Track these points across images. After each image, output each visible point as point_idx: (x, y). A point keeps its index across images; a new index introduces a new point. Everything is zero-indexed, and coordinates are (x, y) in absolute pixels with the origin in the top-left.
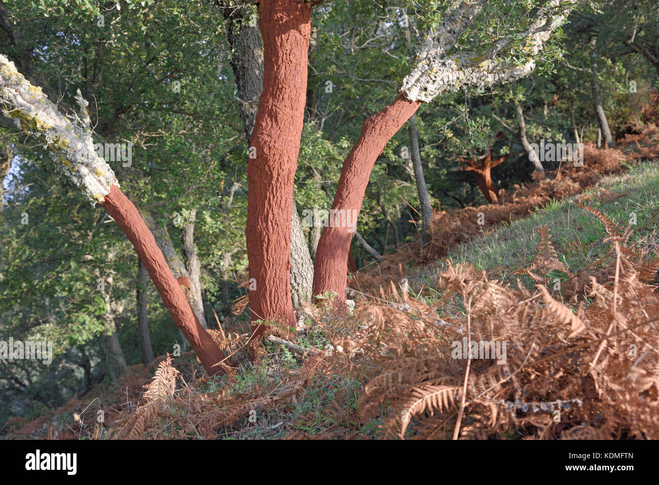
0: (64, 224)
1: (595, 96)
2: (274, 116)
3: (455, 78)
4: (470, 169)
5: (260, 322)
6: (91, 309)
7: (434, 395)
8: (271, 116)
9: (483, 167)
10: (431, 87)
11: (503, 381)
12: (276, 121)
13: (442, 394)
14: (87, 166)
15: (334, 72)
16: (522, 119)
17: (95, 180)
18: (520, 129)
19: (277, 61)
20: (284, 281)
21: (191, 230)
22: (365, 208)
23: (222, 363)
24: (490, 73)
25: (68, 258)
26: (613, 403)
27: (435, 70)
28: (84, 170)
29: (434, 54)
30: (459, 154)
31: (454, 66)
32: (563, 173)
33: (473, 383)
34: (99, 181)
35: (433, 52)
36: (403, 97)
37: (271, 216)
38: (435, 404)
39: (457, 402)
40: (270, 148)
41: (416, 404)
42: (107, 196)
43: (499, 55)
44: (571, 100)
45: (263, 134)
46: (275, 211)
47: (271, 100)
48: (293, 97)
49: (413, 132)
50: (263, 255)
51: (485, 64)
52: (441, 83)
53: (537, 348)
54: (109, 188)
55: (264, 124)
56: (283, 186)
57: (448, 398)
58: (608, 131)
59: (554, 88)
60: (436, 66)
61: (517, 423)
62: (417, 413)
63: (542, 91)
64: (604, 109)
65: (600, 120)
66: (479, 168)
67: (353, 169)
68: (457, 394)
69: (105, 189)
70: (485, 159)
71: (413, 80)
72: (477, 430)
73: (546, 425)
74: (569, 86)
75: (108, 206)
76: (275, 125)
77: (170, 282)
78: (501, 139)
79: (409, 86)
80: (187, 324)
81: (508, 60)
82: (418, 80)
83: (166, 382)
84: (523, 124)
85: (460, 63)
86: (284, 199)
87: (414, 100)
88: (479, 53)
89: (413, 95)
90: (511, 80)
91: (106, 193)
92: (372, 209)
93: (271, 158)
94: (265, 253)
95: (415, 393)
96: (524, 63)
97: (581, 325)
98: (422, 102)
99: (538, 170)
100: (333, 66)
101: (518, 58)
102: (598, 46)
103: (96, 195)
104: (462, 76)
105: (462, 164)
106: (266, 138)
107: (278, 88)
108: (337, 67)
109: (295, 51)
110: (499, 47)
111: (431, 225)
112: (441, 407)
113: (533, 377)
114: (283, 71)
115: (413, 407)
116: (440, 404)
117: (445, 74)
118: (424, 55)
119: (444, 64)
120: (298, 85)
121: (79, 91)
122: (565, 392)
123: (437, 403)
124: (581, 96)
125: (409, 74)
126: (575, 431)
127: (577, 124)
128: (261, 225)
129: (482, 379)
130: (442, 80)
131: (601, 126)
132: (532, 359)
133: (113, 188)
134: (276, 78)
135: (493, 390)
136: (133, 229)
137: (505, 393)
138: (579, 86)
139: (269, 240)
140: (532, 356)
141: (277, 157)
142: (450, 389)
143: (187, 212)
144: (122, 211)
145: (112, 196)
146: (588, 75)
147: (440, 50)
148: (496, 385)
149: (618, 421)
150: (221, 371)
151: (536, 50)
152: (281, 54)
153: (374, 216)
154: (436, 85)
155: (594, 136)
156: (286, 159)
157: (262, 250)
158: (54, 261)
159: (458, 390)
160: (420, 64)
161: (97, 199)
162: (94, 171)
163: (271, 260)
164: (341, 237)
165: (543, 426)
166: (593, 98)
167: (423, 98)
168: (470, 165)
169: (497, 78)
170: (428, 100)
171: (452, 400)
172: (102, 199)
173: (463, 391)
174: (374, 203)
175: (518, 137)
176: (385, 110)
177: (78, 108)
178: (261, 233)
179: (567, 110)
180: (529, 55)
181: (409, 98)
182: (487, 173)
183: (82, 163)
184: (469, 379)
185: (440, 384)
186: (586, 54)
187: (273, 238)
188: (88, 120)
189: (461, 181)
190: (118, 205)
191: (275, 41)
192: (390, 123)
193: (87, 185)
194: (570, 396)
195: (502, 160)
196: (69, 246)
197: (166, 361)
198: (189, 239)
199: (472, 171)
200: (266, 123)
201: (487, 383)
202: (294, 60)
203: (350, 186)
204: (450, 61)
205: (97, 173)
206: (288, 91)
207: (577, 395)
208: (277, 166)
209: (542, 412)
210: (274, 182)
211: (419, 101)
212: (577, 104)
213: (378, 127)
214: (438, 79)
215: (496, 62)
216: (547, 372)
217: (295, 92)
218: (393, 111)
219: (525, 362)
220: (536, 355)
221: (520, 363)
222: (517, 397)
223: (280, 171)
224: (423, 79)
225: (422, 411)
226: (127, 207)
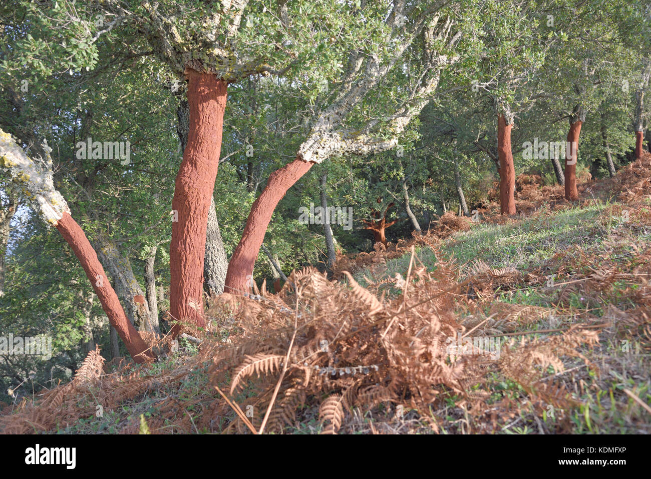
0: (57, 256)
1: (457, 180)
2: (194, 163)
3: (339, 146)
4: (370, 228)
5: (175, 322)
6: (73, 321)
7: (262, 361)
8: (191, 163)
9: (379, 227)
10: (320, 151)
11: (319, 351)
12: (196, 167)
13: (269, 361)
14: (44, 196)
15: (267, 150)
16: (407, 193)
17: (50, 208)
18: (405, 200)
19: (198, 123)
20: (197, 291)
21: (152, 262)
22: (292, 254)
23: (143, 354)
24: (365, 144)
25: (57, 282)
26: (396, 366)
27: (324, 140)
28: (41, 199)
29: (324, 128)
30: (362, 217)
31: (339, 138)
32: (432, 233)
33: (295, 352)
34: (54, 209)
35: (324, 127)
36: (300, 158)
37: (188, 240)
38: (262, 369)
39: (281, 368)
40: (189, 188)
41: (245, 368)
42: (60, 221)
43: (371, 132)
44: (441, 182)
45: (184, 176)
46: (192, 236)
47: (192, 151)
48: (210, 149)
49: (324, 196)
50: (181, 271)
51: (362, 138)
52: (329, 149)
53: (348, 326)
54: (61, 214)
55: (186, 169)
56: (199, 217)
57: (274, 364)
58: (465, 205)
59: (428, 173)
60: (326, 137)
61: (329, 385)
62: (247, 376)
63: (420, 174)
64: (463, 189)
65: (460, 197)
66: (377, 228)
67: (259, 209)
68: (282, 362)
69: (59, 215)
70: (381, 221)
71: (307, 146)
72: (299, 392)
73: (349, 385)
74: (440, 172)
75: (60, 228)
76: (194, 170)
77: (108, 291)
78: (392, 207)
79: (305, 150)
80: (120, 324)
81: (377, 136)
82: (311, 146)
83: (93, 367)
84: (407, 197)
85: (343, 136)
86: (199, 227)
87: (308, 160)
88: (357, 128)
89: (308, 157)
90: (381, 150)
91: (59, 218)
92: (297, 255)
93: (190, 195)
94: (183, 269)
95: (246, 360)
96: (389, 139)
97: (379, 306)
98: (315, 163)
99: (417, 230)
100: (266, 145)
101: (385, 134)
102: (458, 145)
103: (50, 220)
104: (344, 145)
105: (365, 224)
106: (187, 179)
107: (198, 142)
108: (269, 145)
109: (212, 115)
110: (371, 125)
111: (334, 264)
112: (267, 371)
113: (345, 349)
114: (203, 130)
115: (243, 370)
116: (267, 368)
117: (332, 143)
118: (317, 128)
119: (331, 136)
120: (214, 141)
121: (45, 140)
122: (365, 360)
123: (264, 367)
124: (448, 181)
125: (305, 142)
126: (369, 390)
127: (446, 200)
128: (180, 247)
129: (303, 349)
130: (329, 147)
131: (460, 202)
132: (343, 334)
133: (65, 214)
134: (197, 135)
135: (310, 358)
136: (80, 248)
137: (322, 361)
138: (446, 172)
139: (186, 259)
140: (343, 331)
141: (195, 195)
142: (276, 357)
143: (149, 248)
144: (71, 233)
145: (64, 221)
146: (452, 165)
147: (330, 126)
148: (313, 355)
149: (400, 380)
150: (140, 361)
151: (399, 131)
152: (202, 117)
153: (299, 261)
154: (325, 150)
155: (456, 209)
156: (202, 196)
157: (181, 267)
158: (47, 284)
159: (283, 359)
160: (314, 135)
161: (51, 223)
162: (50, 201)
163: (188, 275)
164: (246, 261)
165: (347, 386)
166: (455, 182)
167: (315, 160)
168: (370, 226)
169: (370, 149)
170: (319, 161)
171: (277, 365)
172: (55, 223)
173: (287, 359)
174: (299, 250)
175: (404, 206)
176: (286, 167)
177: (43, 152)
178: (180, 253)
179: (439, 190)
180: (393, 134)
181: (304, 159)
182: (382, 232)
183: (40, 194)
184: (292, 350)
185: (271, 354)
186: (450, 150)
187: (190, 257)
188: (50, 162)
189: (365, 238)
190: (68, 228)
191: (198, 108)
192: (289, 176)
193: (44, 211)
194: (371, 363)
195: (393, 223)
196: (59, 273)
197: (95, 350)
198: (151, 269)
199: (372, 230)
200: (188, 168)
201: (306, 354)
202: (212, 122)
203: (255, 222)
204: (336, 134)
205: (52, 202)
206: (206, 145)
207: (376, 363)
208: (194, 201)
209: (346, 375)
210: (191, 214)
211: (312, 162)
212: (445, 185)
213: (279, 179)
214: (327, 146)
215: (370, 137)
216: (355, 345)
217: (211, 146)
218: (292, 168)
219: (337, 336)
220: (346, 331)
221: (333, 337)
222: (330, 364)
223: (197, 205)
224: (316, 146)
225: (251, 374)
226: (76, 230)
